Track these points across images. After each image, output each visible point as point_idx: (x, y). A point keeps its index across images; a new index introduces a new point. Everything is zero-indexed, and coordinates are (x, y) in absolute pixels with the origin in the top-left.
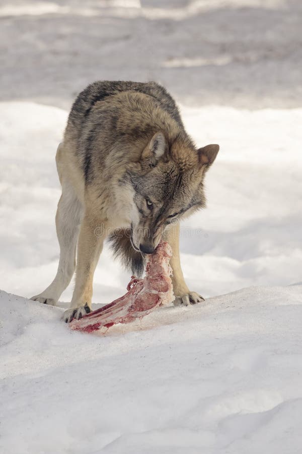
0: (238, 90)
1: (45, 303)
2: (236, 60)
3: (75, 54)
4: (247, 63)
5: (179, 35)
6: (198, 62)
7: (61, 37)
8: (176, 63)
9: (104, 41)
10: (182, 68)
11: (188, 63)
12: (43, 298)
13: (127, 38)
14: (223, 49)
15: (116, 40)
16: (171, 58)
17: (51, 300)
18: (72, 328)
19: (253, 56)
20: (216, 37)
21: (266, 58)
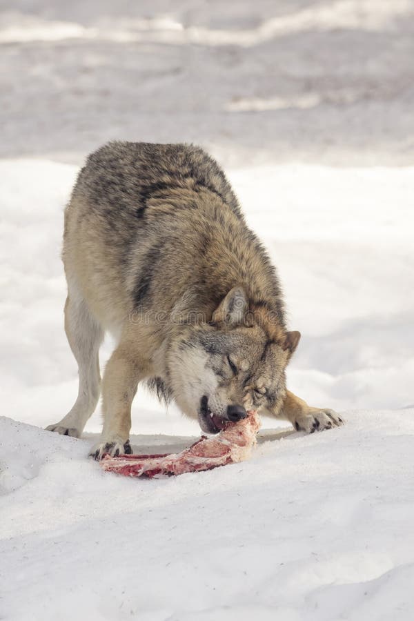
0: (329, 142)
1: (66, 434)
2: (326, 101)
3: (106, 93)
4: (341, 105)
5: (248, 67)
6: (275, 103)
7: (86, 70)
8: (244, 105)
9: (146, 75)
10: (253, 112)
11: (261, 105)
12: (63, 428)
13: (177, 71)
14: (309, 86)
15: (162, 74)
16: (236, 99)
17: (74, 430)
18: (104, 468)
19: (349, 95)
20: (298, 69)
21: (367, 97)
